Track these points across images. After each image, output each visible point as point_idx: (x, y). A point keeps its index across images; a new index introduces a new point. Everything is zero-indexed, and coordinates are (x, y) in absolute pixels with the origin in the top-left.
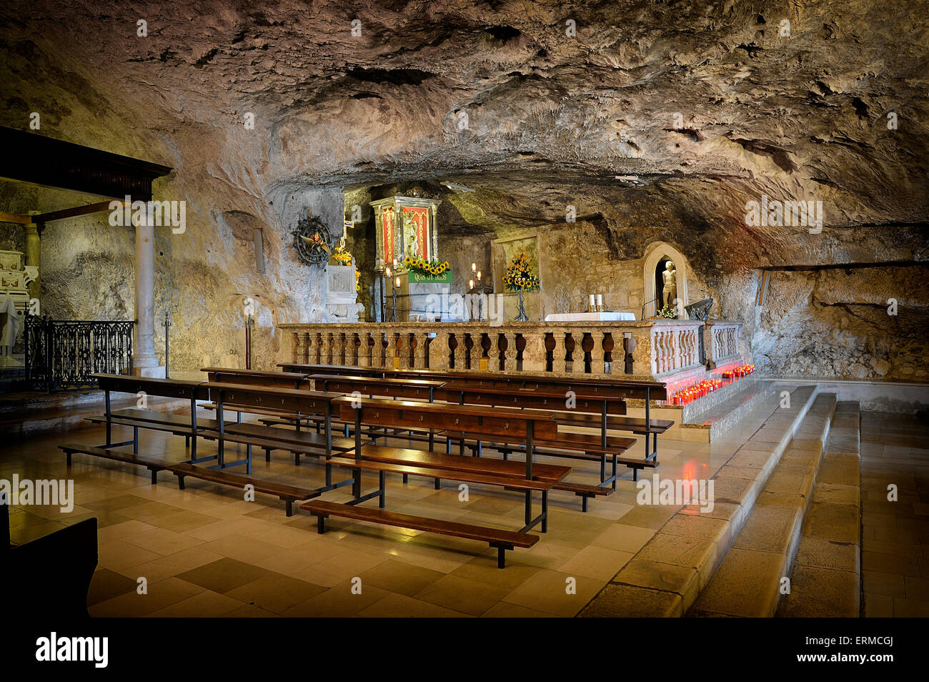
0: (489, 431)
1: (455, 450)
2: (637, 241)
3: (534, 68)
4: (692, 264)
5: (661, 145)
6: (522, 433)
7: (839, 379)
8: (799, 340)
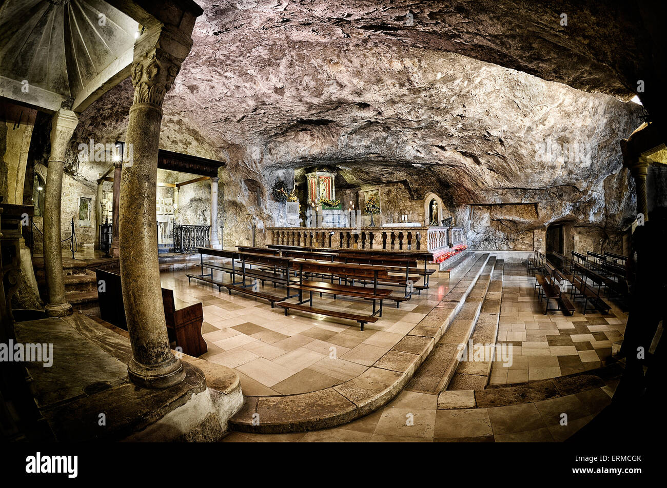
0: (358, 275)
1: (343, 283)
2: (421, 192)
3: (376, 119)
4: (444, 203)
5: (430, 152)
6: (373, 276)
7: (497, 250)
8: (484, 235)
